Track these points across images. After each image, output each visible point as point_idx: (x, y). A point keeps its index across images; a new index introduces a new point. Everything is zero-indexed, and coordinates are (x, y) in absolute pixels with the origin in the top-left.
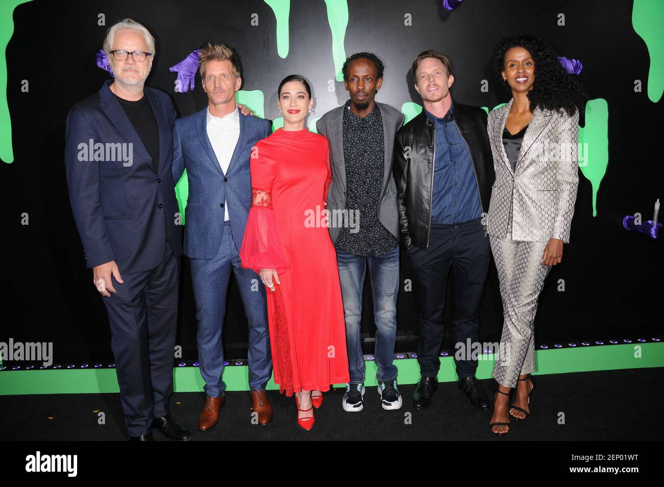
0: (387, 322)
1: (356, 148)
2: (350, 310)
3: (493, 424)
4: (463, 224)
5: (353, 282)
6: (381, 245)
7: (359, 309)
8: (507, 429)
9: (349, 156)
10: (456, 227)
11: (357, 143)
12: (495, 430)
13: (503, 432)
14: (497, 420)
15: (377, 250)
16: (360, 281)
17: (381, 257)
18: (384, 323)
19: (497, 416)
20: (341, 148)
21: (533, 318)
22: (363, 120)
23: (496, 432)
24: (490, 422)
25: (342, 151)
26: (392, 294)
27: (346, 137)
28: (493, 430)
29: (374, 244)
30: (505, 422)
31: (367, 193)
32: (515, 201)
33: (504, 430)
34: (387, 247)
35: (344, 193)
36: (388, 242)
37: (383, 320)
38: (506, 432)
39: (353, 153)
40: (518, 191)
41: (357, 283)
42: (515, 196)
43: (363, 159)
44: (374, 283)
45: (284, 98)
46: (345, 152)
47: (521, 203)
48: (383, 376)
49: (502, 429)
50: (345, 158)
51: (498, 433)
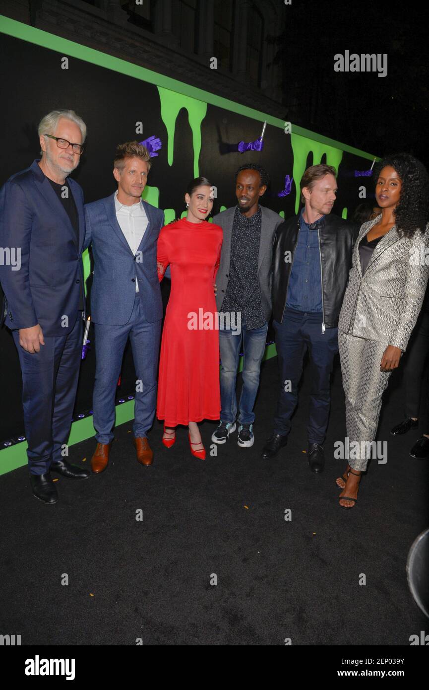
0: (252, 379)
1: (241, 242)
2: (227, 368)
3: (341, 498)
4: (311, 313)
5: (231, 348)
6: (253, 321)
7: (235, 367)
8: (353, 504)
9: (235, 247)
10: (306, 315)
11: (242, 238)
12: (342, 502)
13: (349, 506)
14: (346, 495)
15: (250, 325)
16: (236, 346)
17: (252, 331)
18: (250, 380)
19: (347, 492)
20: (230, 240)
21: (379, 413)
22: (248, 219)
23: (342, 505)
24: (339, 494)
25: (230, 242)
26: (258, 360)
27: (235, 231)
28: (340, 502)
29: (247, 320)
30: (353, 498)
31: (246, 278)
32: (359, 302)
33: (350, 504)
34: (258, 323)
35: (227, 275)
36: (259, 319)
37: (249, 378)
38: (351, 506)
39: (238, 245)
40: (363, 293)
41: (234, 348)
42: (360, 297)
43: (245, 251)
44: (245, 349)
45: (198, 198)
46: (232, 244)
47: (365, 304)
48: (243, 420)
49: (348, 503)
50: (231, 248)
51: (344, 506)
